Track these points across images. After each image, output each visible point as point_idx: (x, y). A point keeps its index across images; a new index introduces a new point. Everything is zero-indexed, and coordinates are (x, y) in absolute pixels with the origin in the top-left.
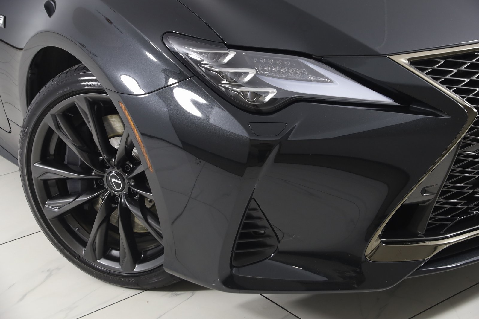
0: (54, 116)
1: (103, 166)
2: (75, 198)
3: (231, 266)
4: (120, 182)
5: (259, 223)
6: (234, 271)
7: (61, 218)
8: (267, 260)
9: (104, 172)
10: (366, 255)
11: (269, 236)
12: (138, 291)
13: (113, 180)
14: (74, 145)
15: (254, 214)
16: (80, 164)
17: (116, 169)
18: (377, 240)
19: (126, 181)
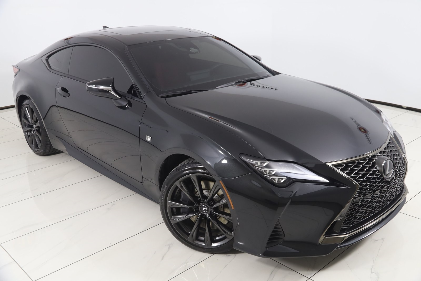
0: (180, 182)
1: (199, 203)
2: (186, 215)
3: (266, 247)
4: (207, 209)
5: (279, 230)
6: (267, 249)
7: (178, 224)
8: (278, 245)
9: (200, 204)
10: (319, 241)
11: (281, 235)
12: (212, 255)
13: (203, 208)
14: (187, 193)
15: (277, 227)
16: (188, 201)
17: (205, 204)
18: (323, 237)
19: (210, 209)
